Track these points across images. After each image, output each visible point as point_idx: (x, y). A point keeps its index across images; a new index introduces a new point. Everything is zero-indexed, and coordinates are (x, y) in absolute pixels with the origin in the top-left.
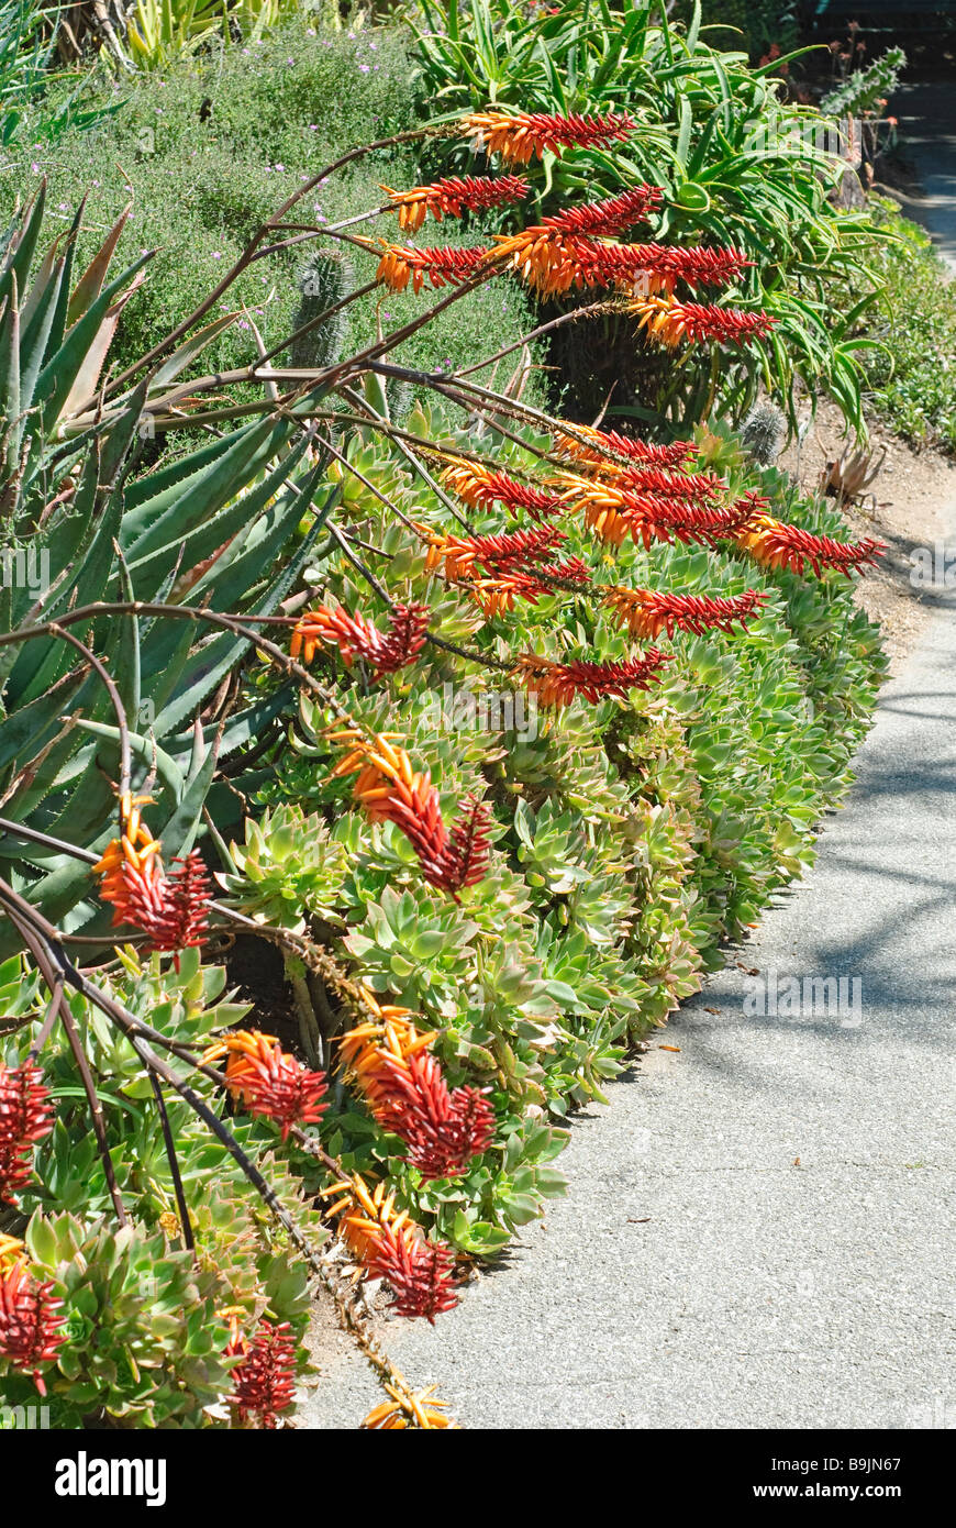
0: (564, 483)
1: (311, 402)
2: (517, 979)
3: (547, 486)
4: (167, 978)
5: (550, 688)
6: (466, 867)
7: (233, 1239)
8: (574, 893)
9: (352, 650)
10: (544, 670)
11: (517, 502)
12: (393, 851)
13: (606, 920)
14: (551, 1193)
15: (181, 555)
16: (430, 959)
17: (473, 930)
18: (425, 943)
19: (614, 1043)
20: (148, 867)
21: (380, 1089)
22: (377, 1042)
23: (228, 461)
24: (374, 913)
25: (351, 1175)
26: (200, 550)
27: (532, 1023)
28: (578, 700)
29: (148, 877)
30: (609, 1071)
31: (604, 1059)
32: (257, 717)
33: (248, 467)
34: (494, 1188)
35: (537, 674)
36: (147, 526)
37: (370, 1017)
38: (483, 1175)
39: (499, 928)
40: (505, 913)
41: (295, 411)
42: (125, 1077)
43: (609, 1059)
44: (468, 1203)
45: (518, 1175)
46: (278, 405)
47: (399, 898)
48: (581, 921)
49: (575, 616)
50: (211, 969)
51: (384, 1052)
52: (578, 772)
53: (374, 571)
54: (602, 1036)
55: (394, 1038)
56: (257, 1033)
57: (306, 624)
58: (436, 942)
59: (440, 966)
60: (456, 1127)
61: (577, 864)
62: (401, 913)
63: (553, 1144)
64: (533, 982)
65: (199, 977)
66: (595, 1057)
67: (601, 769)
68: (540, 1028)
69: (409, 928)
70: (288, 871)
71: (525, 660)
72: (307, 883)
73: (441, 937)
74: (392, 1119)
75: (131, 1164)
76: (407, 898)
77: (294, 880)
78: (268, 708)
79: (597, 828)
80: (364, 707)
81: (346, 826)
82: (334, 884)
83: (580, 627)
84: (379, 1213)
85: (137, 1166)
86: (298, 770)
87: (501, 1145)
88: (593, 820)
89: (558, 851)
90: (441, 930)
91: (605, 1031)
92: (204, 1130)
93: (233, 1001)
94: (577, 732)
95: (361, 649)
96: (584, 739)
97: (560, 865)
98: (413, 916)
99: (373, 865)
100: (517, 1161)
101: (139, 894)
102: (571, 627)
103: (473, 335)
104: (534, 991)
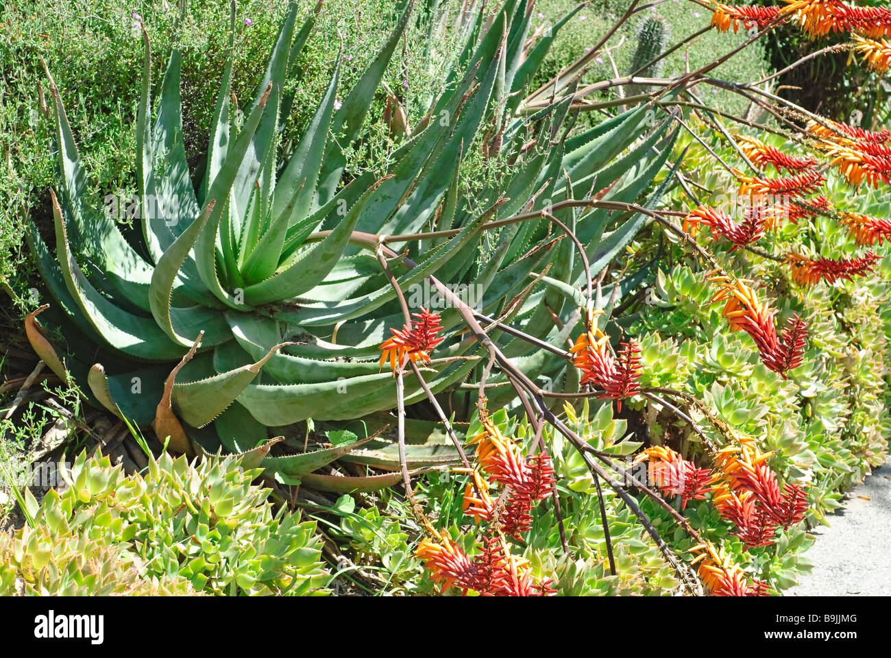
0: (827, 147)
1: (672, 96)
2: (791, 441)
3: (816, 149)
4: (593, 425)
5: (806, 273)
6: (790, 358)
7: (631, 577)
8: (815, 398)
9: (719, 232)
10: (802, 262)
11: (782, 164)
12: (717, 362)
13: (833, 415)
14: (803, 572)
15: (594, 183)
16: (740, 426)
17: (765, 410)
18: (738, 416)
19: (835, 490)
20: (603, 350)
21: (738, 483)
22: (737, 456)
23: (622, 129)
24: (708, 397)
25: (706, 541)
26: (605, 181)
27: (798, 468)
28: (822, 282)
29: (603, 355)
30: (831, 506)
31: (827, 499)
32: (627, 285)
33: (633, 134)
34: (771, 566)
35: (798, 265)
36: (571, 166)
37: (732, 442)
38: (765, 558)
39: (779, 410)
40: (783, 402)
41: (662, 101)
42: (570, 479)
43: (831, 500)
44: (755, 574)
45: (785, 559)
46: (651, 98)
47: (722, 389)
48: (819, 414)
49: (808, 237)
50: (617, 421)
51: (741, 461)
52: (819, 325)
53: (700, 199)
54: (827, 486)
55: (747, 454)
56: (667, 448)
57: (691, 216)
58: (745, 415)
59: (746, 430)
60: (784, 506)
61: (817, 380)
62: (723, 398)
63: (806, 543)
64: (800, 443)
65: (613, 424)
66: (823, 498)
67: (832, 325)
68: (803, 471)
69: (728, 406)
70: (655, 371)
71: (791, 256)
72: (666, 378)
73: (748, 413)
74: (728, 511)
75: (573, 530)
76: (727, 389)
77: (659, 376)
78: (633, 280)
79: (828, 361)
80: (697, 278)
81: (687, 348)
82: (682, 380)
83: (812, 243)
84: (723, 564)
85: (576, 531)
86: (655, 315)
87: (776, 540)
88: (827, 355)
89: (807, 371)
90: (747, 408)
91: (829, 482)
92: (613, 514)
93: (630, 440)
94: (818, 301)
95: (725, 232)
96: (823, 306)
97: (808, 380)
98: (731, 399)
99: (705, 370)
100: (784, 552)
101: (598, 365)
102: (806, 243)
103: (735, 71)
104: (801, 448)
